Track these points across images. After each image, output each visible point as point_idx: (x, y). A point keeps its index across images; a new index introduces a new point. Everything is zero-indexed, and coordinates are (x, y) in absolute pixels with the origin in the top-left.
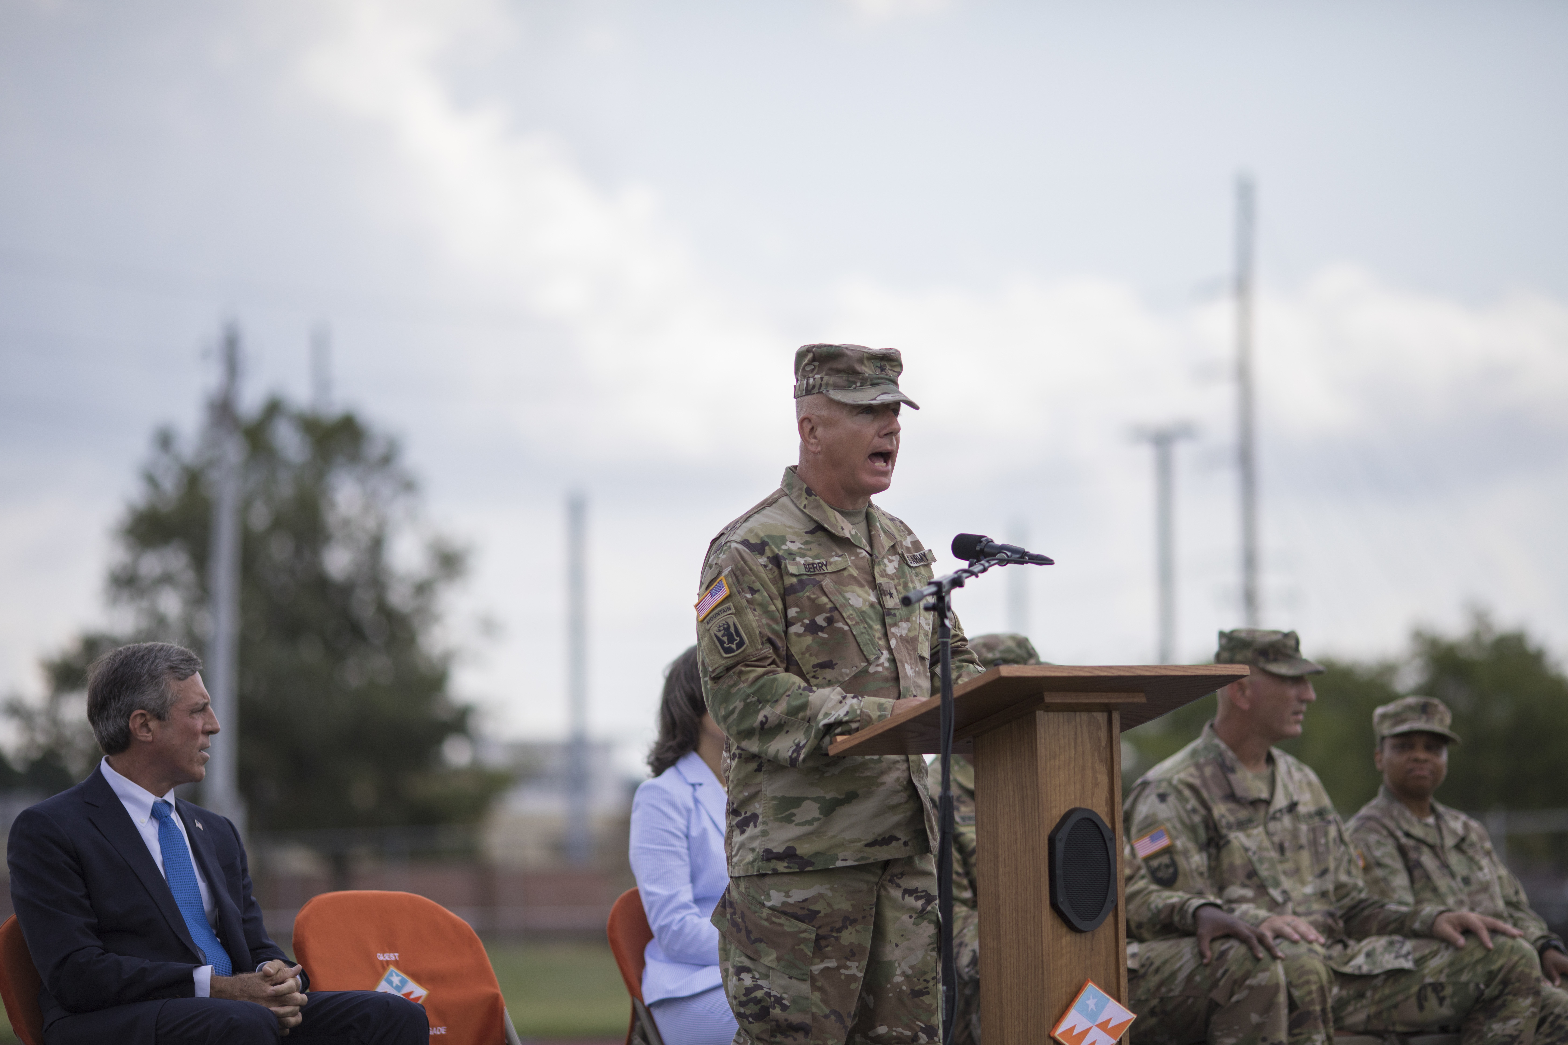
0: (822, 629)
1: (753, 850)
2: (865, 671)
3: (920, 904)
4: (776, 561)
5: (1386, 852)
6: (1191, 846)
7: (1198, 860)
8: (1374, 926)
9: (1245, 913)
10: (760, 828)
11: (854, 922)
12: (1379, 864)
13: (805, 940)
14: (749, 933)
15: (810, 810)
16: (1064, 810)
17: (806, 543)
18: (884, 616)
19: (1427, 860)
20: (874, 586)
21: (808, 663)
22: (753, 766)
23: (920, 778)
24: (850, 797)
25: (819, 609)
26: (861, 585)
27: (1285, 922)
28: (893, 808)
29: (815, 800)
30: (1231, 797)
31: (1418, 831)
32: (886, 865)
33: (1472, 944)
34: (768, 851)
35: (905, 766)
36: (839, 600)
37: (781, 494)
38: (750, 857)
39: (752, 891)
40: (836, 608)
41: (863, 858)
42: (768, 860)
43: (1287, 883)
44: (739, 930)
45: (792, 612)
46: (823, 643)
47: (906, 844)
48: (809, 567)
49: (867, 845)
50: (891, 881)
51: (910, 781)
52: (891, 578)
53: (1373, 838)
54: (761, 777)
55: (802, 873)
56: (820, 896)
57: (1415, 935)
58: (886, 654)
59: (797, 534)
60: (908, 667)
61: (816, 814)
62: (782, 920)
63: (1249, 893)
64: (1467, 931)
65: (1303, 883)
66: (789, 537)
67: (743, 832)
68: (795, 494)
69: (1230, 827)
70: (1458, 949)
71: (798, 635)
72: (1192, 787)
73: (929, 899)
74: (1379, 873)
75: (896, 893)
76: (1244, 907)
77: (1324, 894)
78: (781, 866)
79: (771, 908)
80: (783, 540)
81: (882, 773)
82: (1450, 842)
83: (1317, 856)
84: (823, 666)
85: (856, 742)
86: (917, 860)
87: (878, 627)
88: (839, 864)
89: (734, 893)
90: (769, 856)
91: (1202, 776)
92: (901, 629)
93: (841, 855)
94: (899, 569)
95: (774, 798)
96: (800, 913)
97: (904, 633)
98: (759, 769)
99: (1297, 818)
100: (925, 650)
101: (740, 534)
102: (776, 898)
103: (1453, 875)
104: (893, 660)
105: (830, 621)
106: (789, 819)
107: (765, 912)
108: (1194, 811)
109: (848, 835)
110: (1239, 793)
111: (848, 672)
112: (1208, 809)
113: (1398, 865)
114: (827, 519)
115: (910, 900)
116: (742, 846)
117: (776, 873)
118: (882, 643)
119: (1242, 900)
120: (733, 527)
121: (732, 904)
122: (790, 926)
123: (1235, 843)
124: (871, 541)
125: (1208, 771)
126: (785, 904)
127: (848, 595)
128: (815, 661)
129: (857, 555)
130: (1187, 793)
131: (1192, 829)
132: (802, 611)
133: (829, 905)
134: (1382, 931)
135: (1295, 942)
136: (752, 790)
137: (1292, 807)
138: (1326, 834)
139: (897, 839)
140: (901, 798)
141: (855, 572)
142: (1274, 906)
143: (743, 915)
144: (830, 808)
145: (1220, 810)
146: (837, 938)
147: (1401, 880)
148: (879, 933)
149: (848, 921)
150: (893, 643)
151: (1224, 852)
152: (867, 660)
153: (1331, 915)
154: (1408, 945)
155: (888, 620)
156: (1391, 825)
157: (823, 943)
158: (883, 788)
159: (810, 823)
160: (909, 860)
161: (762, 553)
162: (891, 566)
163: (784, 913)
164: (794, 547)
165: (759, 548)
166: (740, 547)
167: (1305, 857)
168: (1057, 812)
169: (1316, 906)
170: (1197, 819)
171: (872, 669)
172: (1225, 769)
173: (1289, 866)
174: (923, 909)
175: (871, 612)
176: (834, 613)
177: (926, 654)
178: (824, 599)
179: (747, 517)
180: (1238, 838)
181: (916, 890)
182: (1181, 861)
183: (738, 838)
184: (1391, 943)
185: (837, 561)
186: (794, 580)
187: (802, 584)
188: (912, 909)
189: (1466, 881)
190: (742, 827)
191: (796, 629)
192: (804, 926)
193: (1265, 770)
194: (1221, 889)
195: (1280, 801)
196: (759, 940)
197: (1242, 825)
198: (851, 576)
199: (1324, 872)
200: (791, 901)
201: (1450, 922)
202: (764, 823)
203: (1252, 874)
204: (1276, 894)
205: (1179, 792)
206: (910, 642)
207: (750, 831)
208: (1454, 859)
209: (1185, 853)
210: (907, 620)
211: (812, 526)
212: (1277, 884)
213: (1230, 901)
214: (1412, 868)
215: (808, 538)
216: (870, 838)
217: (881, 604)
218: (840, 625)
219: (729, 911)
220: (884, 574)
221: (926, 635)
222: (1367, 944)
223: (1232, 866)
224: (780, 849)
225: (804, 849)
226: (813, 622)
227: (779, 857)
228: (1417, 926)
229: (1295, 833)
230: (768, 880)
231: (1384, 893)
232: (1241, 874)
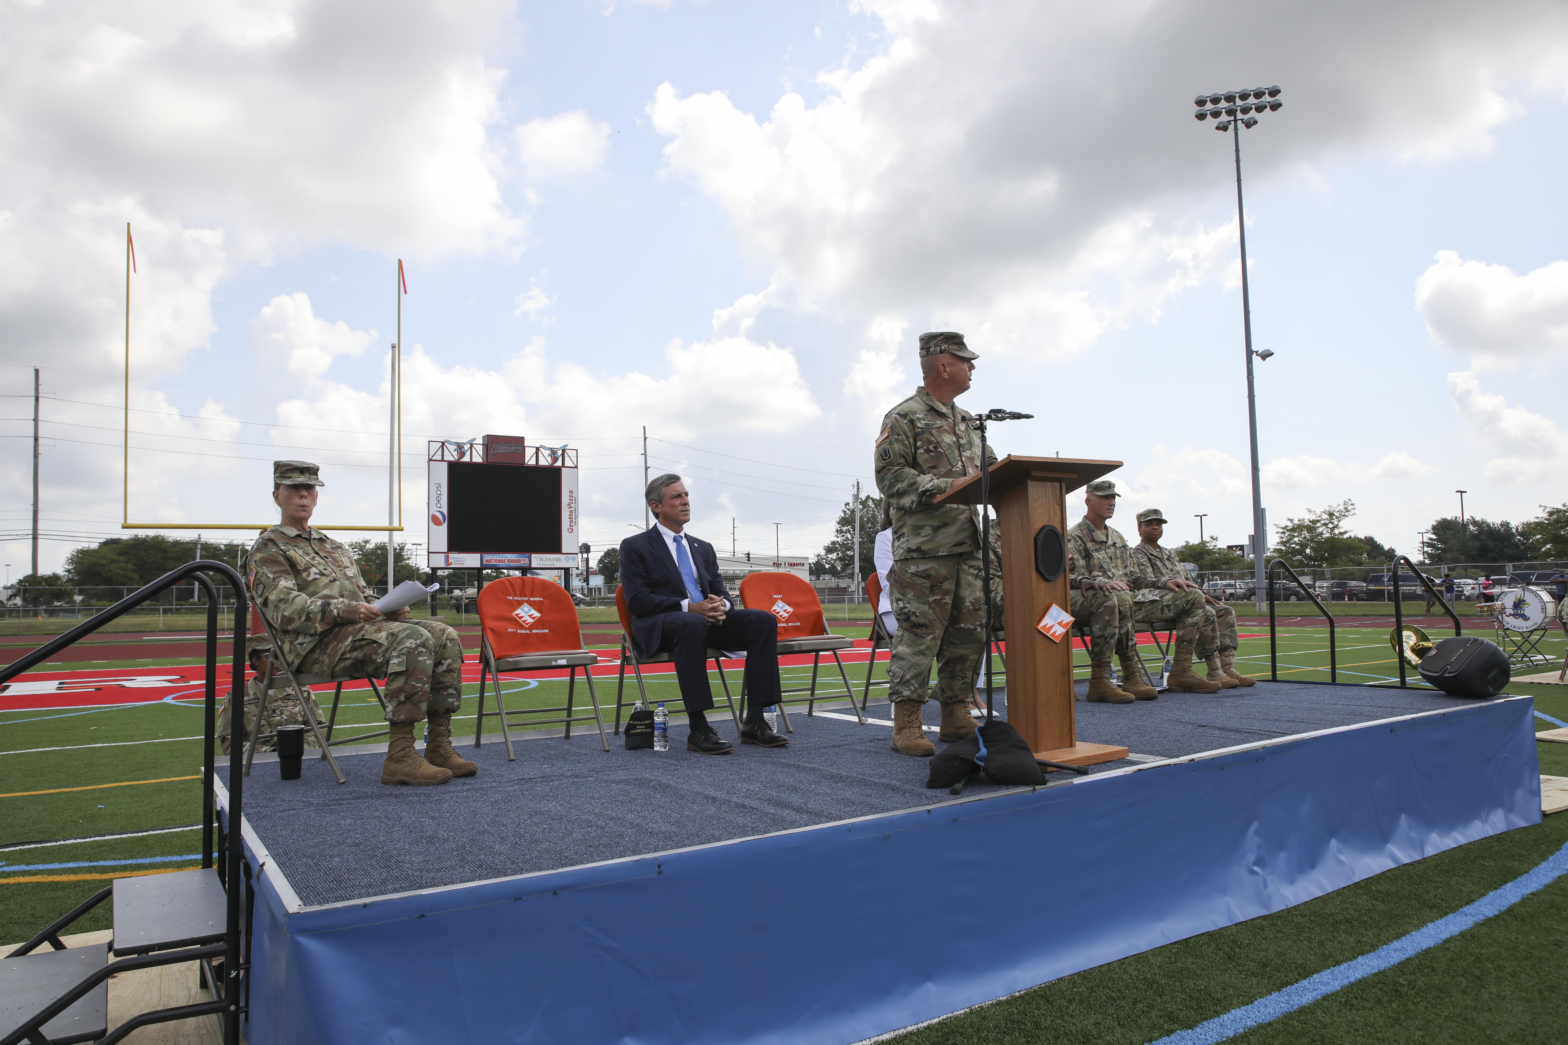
0: (932, 451)
1: (903, 548)
2: (951, 470)
3: (976, 572)
4: (912, 422)
5: (1144, 560)
6: (1079, 557)
7: (1082, 562)
8: (1143, 585)
9: (1100, 581)
10: (905, 539)
11: (948, 579)
12: (1142, 565)
13: (925, 587)
14: (901, 584)
15: (927, 531)
16: (1041, 526)
17: (925, 415)
18: (960, 447)
19: (1158, 563)
20: (955, 434)
21: (925, 466)
22: (903, 512)
23: (976, 517)
24: (945, 525)
25: (931, 443)
26: (949, 434)
27: (1114, 583)
28: (964, 530)
29: (930, 526)
30: (1093, 540)
31: (1155, 553)
32: (961, 555)
33: (1181, 591)
34: (909, 548)
35: (969, 512)
36: (939, 439)
37: (916, 395)
38: (902, 551)
39: (903, 566)
40: (938, 442)
41: (951, 552)
42: (909, 552)
43: (1113, 571)
44: (897, 583)
45: (919, 444)
46: (932, 457)
47: (970, 545)
48: (927, 425)
49: (953, 546)
50: (963, 562)
51: (972, 518)
52: (963, 432)
53: (1140, 556)
54: (906, 517)
55: (924, 558)
56: (932, 568)
57: (1159, 588)
58: (960, 463)
59: (922, 411)
60: (970, 469)
61: (930, 532)
62: (916, 578)
63: (1100, 574)
64: (1178, 586)
65: (1119, 571)
66: (918, 412)
67: (899, 541)
68: (922, 394)
69: (1093, 551)
70: (1175, 592)
71: (921, 453)
72: (1079, 537)
73: (980, 570)
74: (1142, 567)
75: (965, 567)
76: (1100, 578)
77: (1126, 574)
78: (915, 555)
79: (911, 573)
80: (915, 413)
81: (959, 514)
82: (1165, 557)
83: (1123, 561)
84: (932, 468)
85: (944, 497)
86: (975, 553)
87: (957, 451)
88: (940, 554)
89: (895, 567)
90: (909, 550)
91: (1083, 533)
92: (967, 453)
93: (941, 550)
94: (966, 428)
95: (912, 525)
96: (923, 575)
97: (968, 455)
98: (905, 514)
99: (1116, 548)
100: (978, 463)
101: (896, 411)
102: (913, 569)
103: (1167, 569)
104: (963, 466)
105: (935, 448)
106: (918, 535)
107: (908, 575)
108: (1080, 545)
109: (944, 541)
110: (1096, 539)
111: (943, 470)
112: (1085, 545)
113: (1149, 565)
114: (935, 405)
115: (972, 570)
116: (898, 547)
117: (912, 558)
118: (958, 458)
119: (1098, 576)
120: (895, 409)
121: (894, 572)
122: (919, 581)
123: (1095, 556)
124: (954, 416)
125: (1085, 532)
126: (917, 571)
127: (944, 437)
128: (928, 465)
129: (948, 421)
130: (1078, 539)
131: (1080, 552)
132: (923, 443)
133: (937, 572)
134: (1146, 587)
135: (1119, 591)
136: (903, 522)
137: (1114, 544)
138: (1126, 554)
139: (966, 543)
140: (968, 525)
141: (947, 428)
142: (1109, 578)
143: (899, 576)
144: (936, 530)
145: (1089, 545)
146: (941, 586)
147: (1150, 570)
148: (958, 584)
149: (946, 579)
150: (964, 459)
151: (1091, 559)
152: (952, 465)
153: (1129, 581)
154: (1157, 592)
155: (961, 449)
156: (1146, 551)
157: (934, 588)
158: (960, 521)
159: (927, 536)
160: (971, 553)
161: (905, 418)
162: (962, 427)
163: (917, 575)
164: (920, 416)
165: (904, 416)
166: (896, 416)
167: (1119, 561)
168: (1038, 526)
169: (1123, 579)
170: (1081, 548)
171: (954, 469)
172: (1091, 531)
173: (1114, 564)
174: (977, 574)
175: (954, 445)
176: (938, 444)
177: (979, 465)
178: (933, 438)
179: (900, 405)
180: (1096, 555)
181: (974, 566)
182: (1076, 562)
183: (897, 544)
184: (1151, 591)
185: (939, 423)
186: (920, 430)
187: (923, 432)
188: (972, 574)
189: (1172, 570)
190: (898, 538)
191: (921, 451)
192: (925, 581)
193: (1104, 531)
194: (1090, 572)
195: (1110, 542)
196: (906, 587)
197: (1097, 550)
198: (945, 430)
199: (1126, 566)
200: (919, 570)
201: (1172, 583)
202: (907, 536)
203: (1101, 567)
204: (1110, 574)
205: (1075, 539)
206: (971, 459)
207: (902, 540)
208: (1167, 563)
209: (1078, 560)
210: (970, 450)
211: (929, 408)
212: (1110, 571)
213: (1094, 577)
214: (1153, 566)
215: (926, 413)
216: (954, 543)
217: (959, 442)
218: (940, 450)
219: (893, 574)
220: (959, 430)
221: (978, 457)
222: (1142, 591)
223: (1094, 564)
224: (915, 547)
225: (925, 547)
226: (928, 448)
227: (914, 551)
228: (1159, 585)
229: (1115, 554)
230: (910, 561)
231: (1144, 574)
232: (1097, 567)
